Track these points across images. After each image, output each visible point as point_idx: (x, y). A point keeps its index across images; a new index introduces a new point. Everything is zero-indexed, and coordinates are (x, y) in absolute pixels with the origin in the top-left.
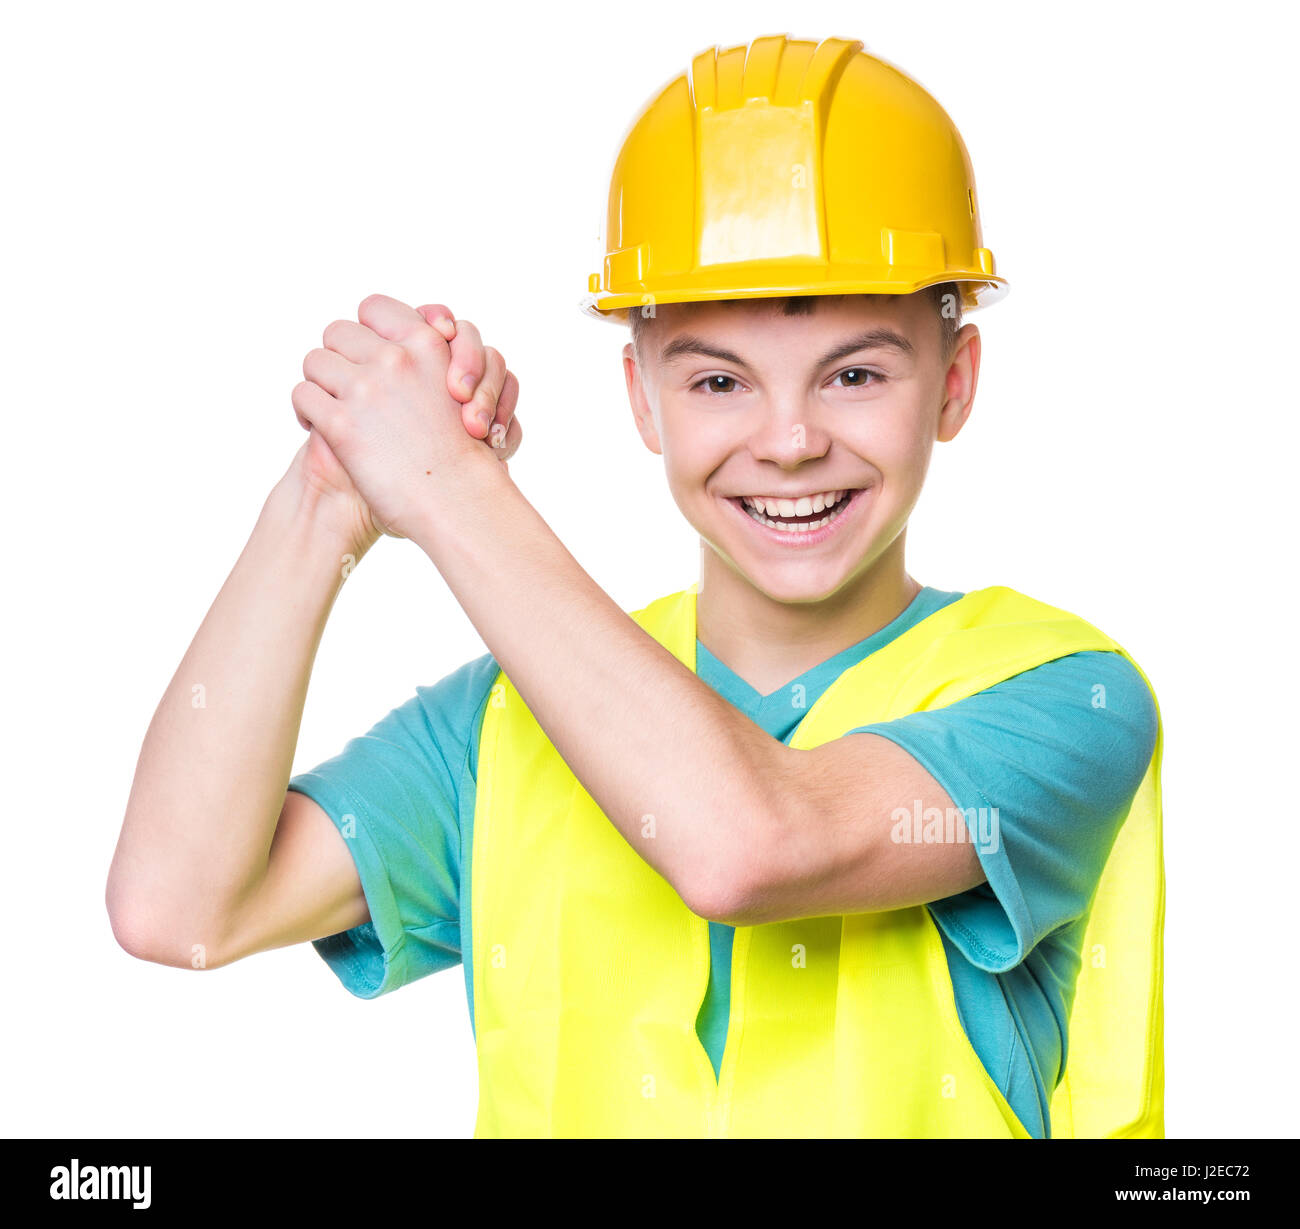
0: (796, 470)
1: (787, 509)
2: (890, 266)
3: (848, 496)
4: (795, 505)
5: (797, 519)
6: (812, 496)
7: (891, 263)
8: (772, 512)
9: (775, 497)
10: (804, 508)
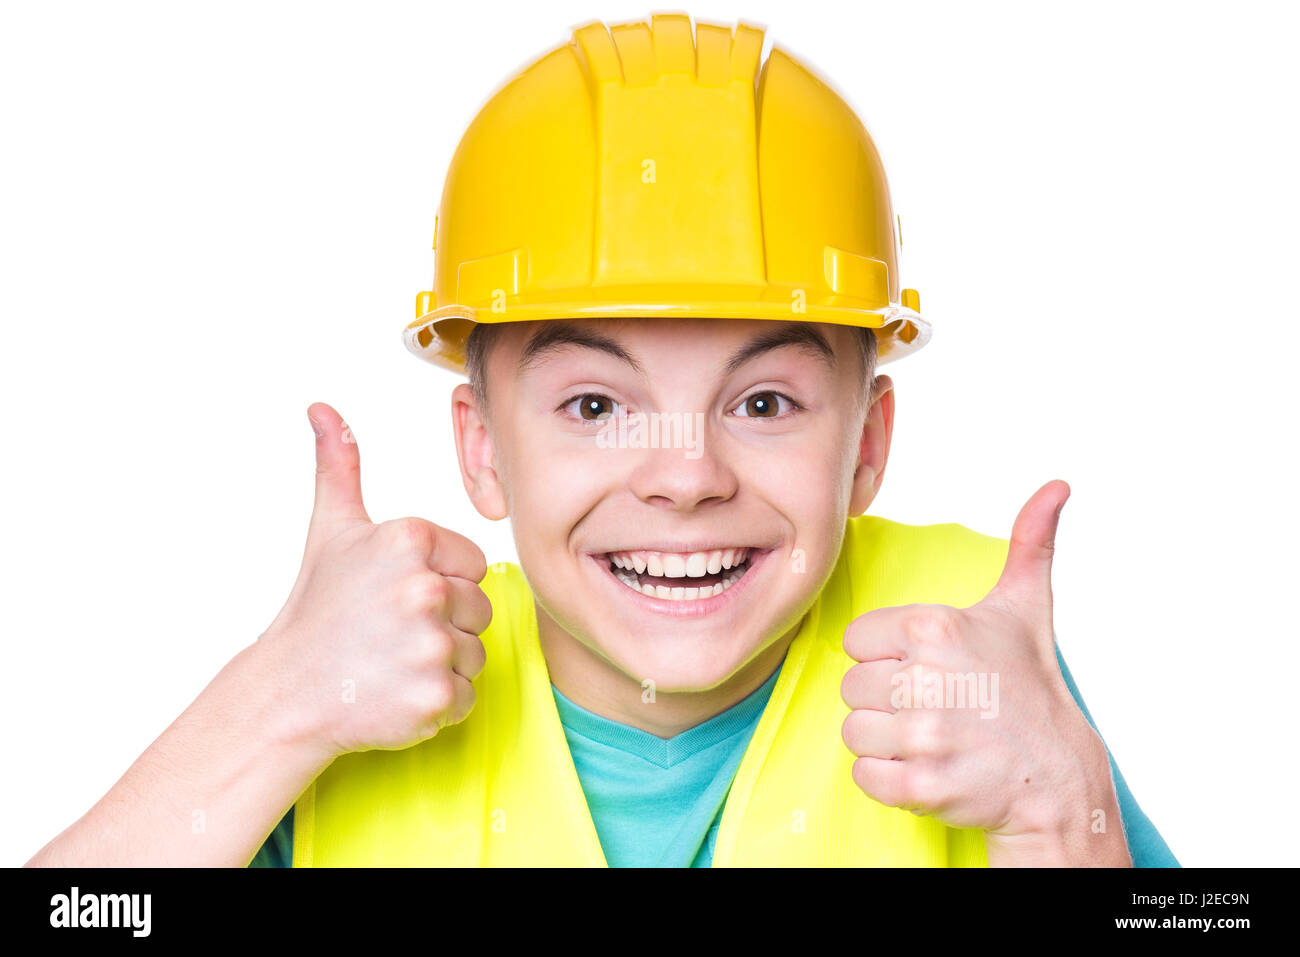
0: (694, 511)
1: (675, 567)
2: (833, 294)
3: (749, 556)
4: (686, 560)
5: (686, 581)
6: (709, 551)
7: (835, 289)
8: (655, 571)
9: (663, 551)
10: (696, 566)
